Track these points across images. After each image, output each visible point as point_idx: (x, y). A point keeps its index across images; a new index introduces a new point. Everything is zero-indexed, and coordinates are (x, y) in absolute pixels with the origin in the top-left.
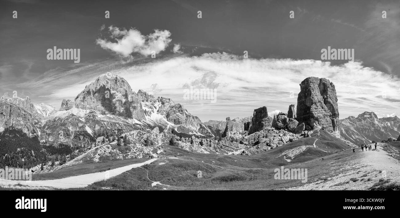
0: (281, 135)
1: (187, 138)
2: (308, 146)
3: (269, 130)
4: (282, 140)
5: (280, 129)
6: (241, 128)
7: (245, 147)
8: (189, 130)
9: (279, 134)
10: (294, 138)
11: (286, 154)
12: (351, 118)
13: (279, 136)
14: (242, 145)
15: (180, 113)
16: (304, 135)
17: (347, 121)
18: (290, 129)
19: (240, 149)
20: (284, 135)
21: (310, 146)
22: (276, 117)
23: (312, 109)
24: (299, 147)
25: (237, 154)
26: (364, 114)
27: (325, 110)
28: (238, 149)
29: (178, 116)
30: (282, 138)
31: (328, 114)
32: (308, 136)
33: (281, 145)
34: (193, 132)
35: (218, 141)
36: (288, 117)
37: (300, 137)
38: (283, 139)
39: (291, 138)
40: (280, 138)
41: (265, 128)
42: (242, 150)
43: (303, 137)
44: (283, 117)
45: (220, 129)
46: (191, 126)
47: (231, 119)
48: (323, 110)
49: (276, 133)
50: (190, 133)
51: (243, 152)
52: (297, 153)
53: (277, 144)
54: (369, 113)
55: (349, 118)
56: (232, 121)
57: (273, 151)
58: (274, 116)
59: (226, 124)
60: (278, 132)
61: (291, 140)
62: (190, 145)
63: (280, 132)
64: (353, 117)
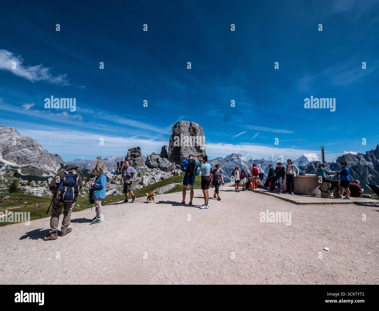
0: (154, 174)
1: (40, 182)
2: (176, 184)
3: (142, 169)
4: (153, 179)
5: (152, 168)
6: (113, 168)
7: (116, 187)
8: (42, 172)
9: (152, 173)
10: (165, 177)
11: (157, 191)
12: (219, 159)
13: (152, 174)
14: (114, 185)
15: (30, 149)
16: (174, 174)
17: (215, 161)
18: (162, 168)
19: (111, 189)
20: (156, 174)
21: (178, 184)
22: (149, 157)
23: (182, 150)
24: (169, 185)
25: (108, 195)
26: (232, 155)
27: (194, 152)
28: (108, 189)
29: (26, 153)
30: (154, 176)
31: (196, 155)
32: (178, 174)
33: (152, 184)
34: (48, 173)
35: (86, 182)
36: (160, 157)
37: (170, 176)
38: (155, 178)
39: (163, 176)
40: (152, 176)
41: (138, 167)
42: (114, 190)
43: (173, 175)
44: (155, 157)
45: (89, 169)
46: (46, 166)
47: (103, 158)
48: (191, 151)
49: (149, 172)
50: (45, 175)
51: (115, 192)
52: (166, 191)
53: (150, 182)
54: (236, 154)
55: (217, 159)
56: (104, 160)
57: (145, 189)
58: (148, 156)
59: (96, 163)
60: (150, 171)
61: (162, 178)
62: (44, 190)
63: (152, 171)
64: (221, 158)
